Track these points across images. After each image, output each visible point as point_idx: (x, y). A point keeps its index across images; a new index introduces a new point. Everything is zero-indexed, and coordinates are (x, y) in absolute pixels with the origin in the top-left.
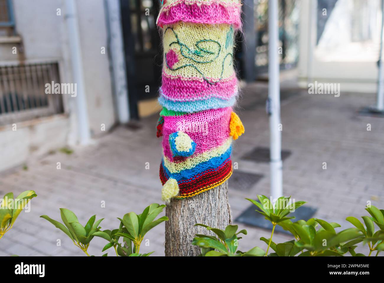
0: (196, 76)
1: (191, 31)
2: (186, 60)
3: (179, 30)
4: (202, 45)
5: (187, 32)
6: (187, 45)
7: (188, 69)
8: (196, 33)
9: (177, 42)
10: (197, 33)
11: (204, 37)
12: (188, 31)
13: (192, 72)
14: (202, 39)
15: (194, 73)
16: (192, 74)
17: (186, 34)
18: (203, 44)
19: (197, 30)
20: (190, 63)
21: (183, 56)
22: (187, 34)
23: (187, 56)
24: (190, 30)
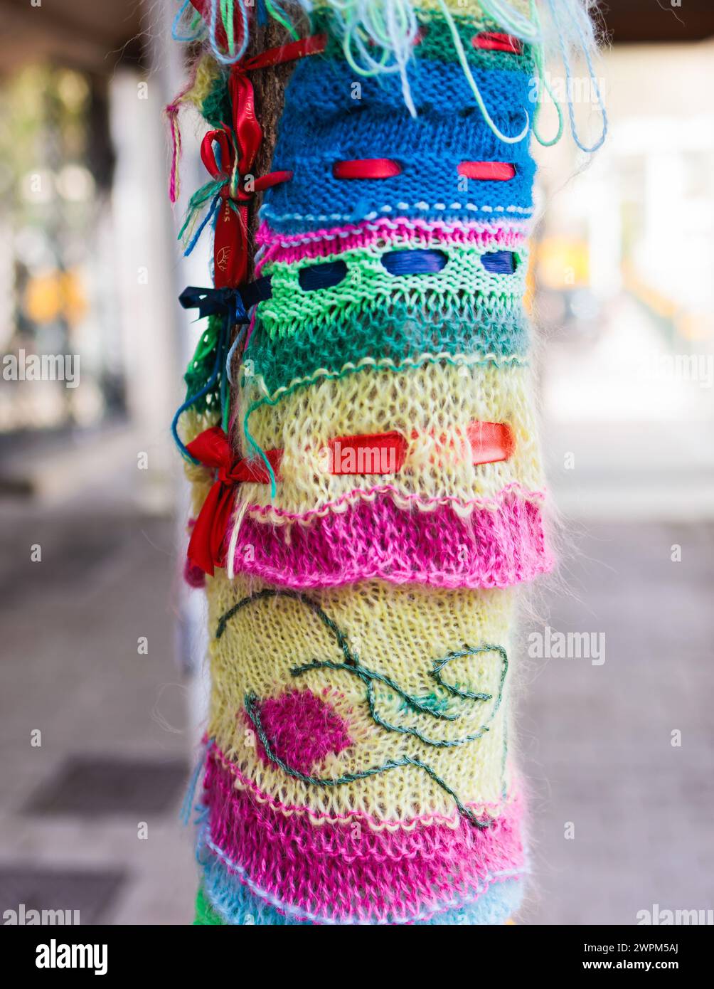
0: (432, 805)
1: (414, 616)
2: (389, 742)
3: (357, 614)
4: (455, 672)
5: (395, 619)
6: (393, 679)
7: (396, 780)
8: (432, 624)
9: (341, 662)
10: (436, 624)
11: (465, 636)
12: (399, 617)
13: (413, 790)
14: (457, 646)
15: (422, 795)
16: (414, 800)
17: (390, 629)
18: (458, 665)
19: (437, 609)
20: (407, 753)
21: (378, 724)
22: (395, 629)
23: (394, 725)
24: (410, 613)
